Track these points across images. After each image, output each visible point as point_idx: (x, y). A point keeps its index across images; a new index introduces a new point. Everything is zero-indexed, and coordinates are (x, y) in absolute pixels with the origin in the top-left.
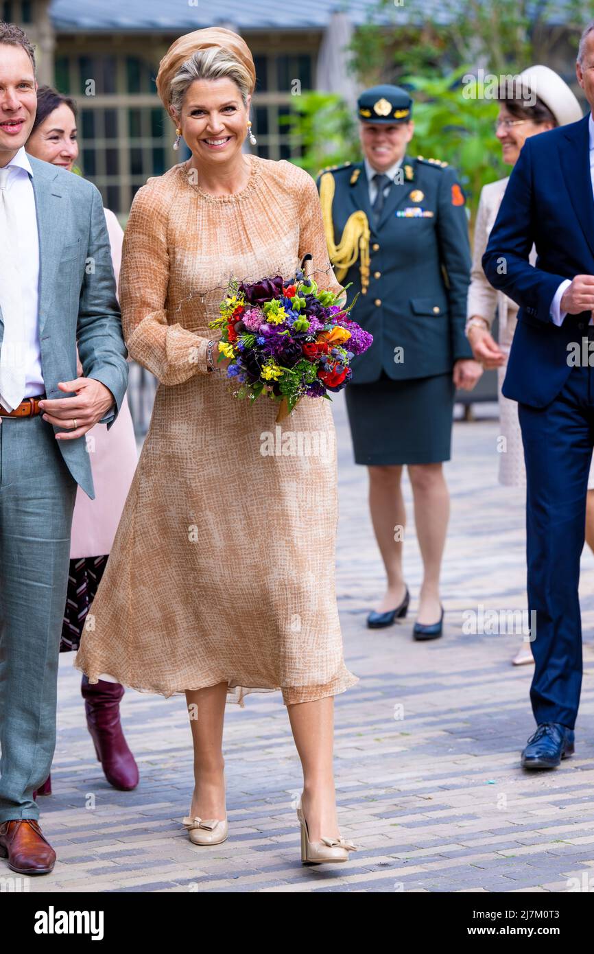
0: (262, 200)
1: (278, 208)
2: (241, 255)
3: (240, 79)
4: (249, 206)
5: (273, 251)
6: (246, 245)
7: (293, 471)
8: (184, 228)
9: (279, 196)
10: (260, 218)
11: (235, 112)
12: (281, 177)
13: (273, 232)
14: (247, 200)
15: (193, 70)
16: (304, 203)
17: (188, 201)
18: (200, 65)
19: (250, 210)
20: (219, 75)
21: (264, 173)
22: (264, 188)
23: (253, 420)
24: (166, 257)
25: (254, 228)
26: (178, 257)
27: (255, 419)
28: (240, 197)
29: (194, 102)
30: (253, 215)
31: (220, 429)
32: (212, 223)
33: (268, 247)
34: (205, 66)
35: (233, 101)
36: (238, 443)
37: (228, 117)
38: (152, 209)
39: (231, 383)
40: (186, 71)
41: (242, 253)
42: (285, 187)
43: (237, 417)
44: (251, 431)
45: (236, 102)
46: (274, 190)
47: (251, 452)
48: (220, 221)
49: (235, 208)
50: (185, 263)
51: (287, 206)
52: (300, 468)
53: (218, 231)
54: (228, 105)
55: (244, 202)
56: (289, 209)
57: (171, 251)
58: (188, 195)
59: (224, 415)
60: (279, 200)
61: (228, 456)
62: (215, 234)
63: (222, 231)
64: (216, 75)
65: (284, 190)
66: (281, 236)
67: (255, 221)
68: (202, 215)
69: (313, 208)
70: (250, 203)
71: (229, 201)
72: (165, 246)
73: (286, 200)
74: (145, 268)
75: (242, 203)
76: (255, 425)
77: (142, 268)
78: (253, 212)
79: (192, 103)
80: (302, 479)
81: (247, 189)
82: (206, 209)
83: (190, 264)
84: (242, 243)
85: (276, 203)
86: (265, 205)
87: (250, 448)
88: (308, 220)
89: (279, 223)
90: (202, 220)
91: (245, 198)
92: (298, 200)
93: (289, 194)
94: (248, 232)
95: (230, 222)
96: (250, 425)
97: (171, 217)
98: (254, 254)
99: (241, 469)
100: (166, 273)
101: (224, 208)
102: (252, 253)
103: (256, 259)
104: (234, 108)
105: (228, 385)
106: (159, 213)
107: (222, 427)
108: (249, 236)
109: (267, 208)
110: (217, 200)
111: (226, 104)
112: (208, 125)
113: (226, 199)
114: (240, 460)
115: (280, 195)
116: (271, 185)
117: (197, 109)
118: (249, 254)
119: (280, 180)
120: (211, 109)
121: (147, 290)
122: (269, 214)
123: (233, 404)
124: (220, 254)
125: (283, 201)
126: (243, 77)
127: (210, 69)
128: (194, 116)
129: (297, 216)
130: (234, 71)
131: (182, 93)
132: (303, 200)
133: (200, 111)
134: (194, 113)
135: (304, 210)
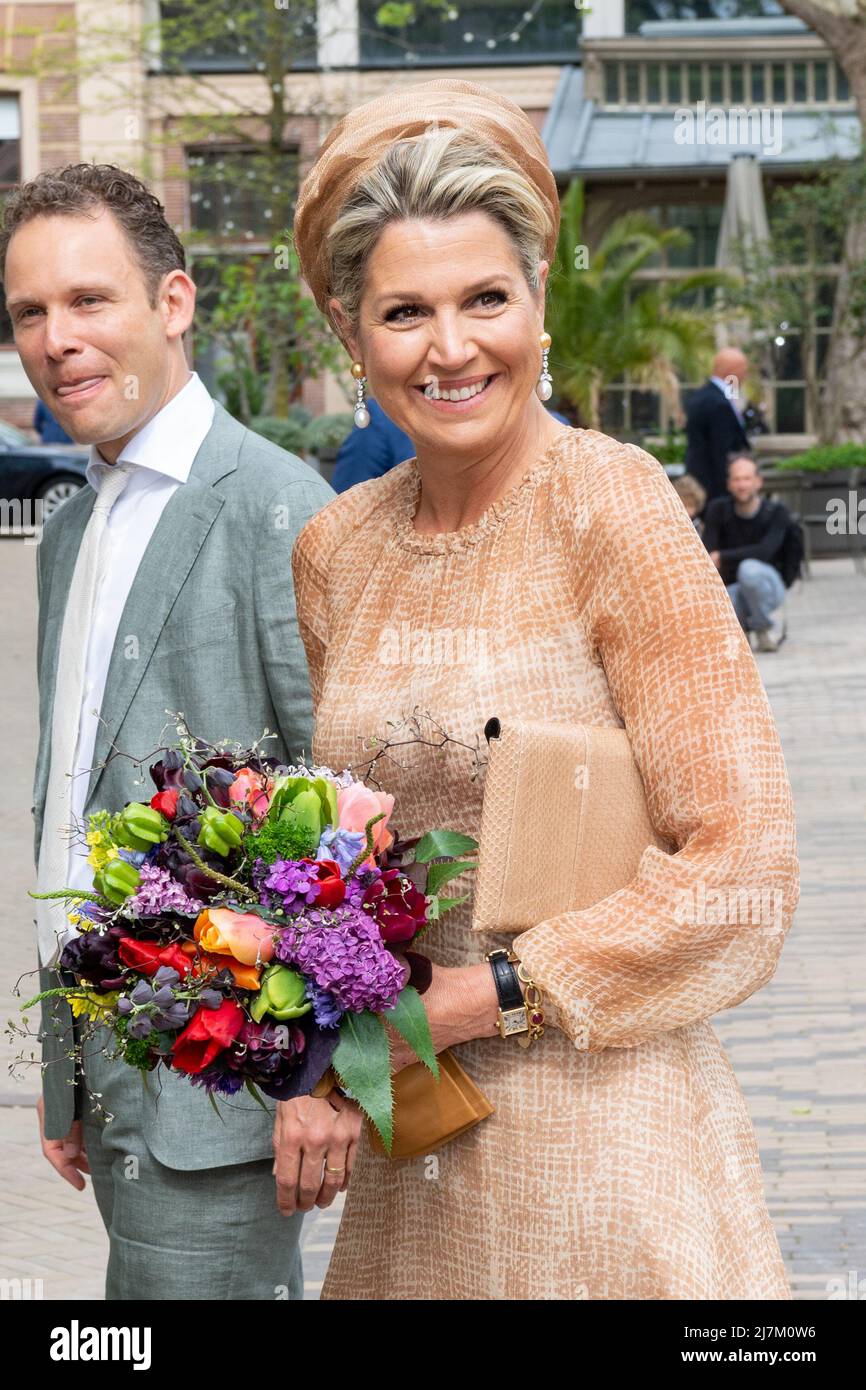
3: (514, 215)
11: (504, 306)
15: (386, 195)
16: (591, 566)
18: (402, 182)
20: (456, 204)
22: (521, 522)
28: (459, 539)
29: (389, 281)
34: (418, 178)
35: (497, 278)
37: (488, 322)
40: (365, 200)
45: (506, 278)
54: (486, 289)
55: (462, 557)
56: (544, 578)
64: (450, 206)
65: (550, 528)
69: (627, 583)
70: (472, 560)
73: (544, 553)
75: (457, 559)
79: (387, 288)
82: (390, 562)
90: (371, 592)
92: (573, 557)
95: (415, 606)
97: (332, 577)
101: (421, 566)
104: (499, 297)
110: (417, 543)
111: (483, 284)
112: (431, 344)
113: (431, 546)
115: (538, 541)
117: (399, 302)
120: (440, 299)
125: (538, 556)
126: (522, 209)
127: (429, 189)
128: (390, 324)
129: (562, 597)
130: (493, 193)
131: (358, 261)
132: (586, 556)
133: (412, 309)
134: (391, 316)
135: (592, 584)
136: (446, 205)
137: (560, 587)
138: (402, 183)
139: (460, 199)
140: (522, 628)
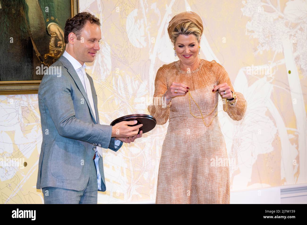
4: (196, 75)
6: (193, 88)
7: (202, 172)
8: (172, 81)
9: (208, 72)
10: (200, 79)
11: (194, 46)
17: (174, 73)
22: (203, 69)
23: (192, 152)
25: (197, 82)
27: (192, 151)
28: (193, 71)
30: (197, 78)
31: (180, 154)
32: (182, 80)
33: (201, 89)
34: (184, 30)
35: (193, 43)
36: (186, 160)
38: (162, 74)
39: (184, 137)
40: (177, 31)
43: (186, 150)
44: (190, 156)
46: (207, 70)
47: (190, 163)
49: (191, 75)
52: (205, 172)
58: (175, 71)
59: (182, 149)
61: (182, 164)
67: (197, 80)
71: (189, 73)
73: (210, 74)
75: (194, 73)
76: (192, 154)
78: (198, 77)
80: (205, 176)
84: (191, 87)
85: (206, 75)
87: (189, 162)
94: (194, 83)
95: (188, 80)
96: (190, 154)
97: (168, 78)
99: (186, 169)
101: (187, 75)
102: (194, 91)
105: (183, 138)
107: (181, 153)
108: (195, 85)
110: (185, 72)
114: (186, 166)
119: (210, 68)
123: (185, 145)
126: (198, 33)
127: (186, 31)
130: (194, 32)
131: (175, 37)
134: (179, 46)
138: (182, 30)
140: (211, 83)
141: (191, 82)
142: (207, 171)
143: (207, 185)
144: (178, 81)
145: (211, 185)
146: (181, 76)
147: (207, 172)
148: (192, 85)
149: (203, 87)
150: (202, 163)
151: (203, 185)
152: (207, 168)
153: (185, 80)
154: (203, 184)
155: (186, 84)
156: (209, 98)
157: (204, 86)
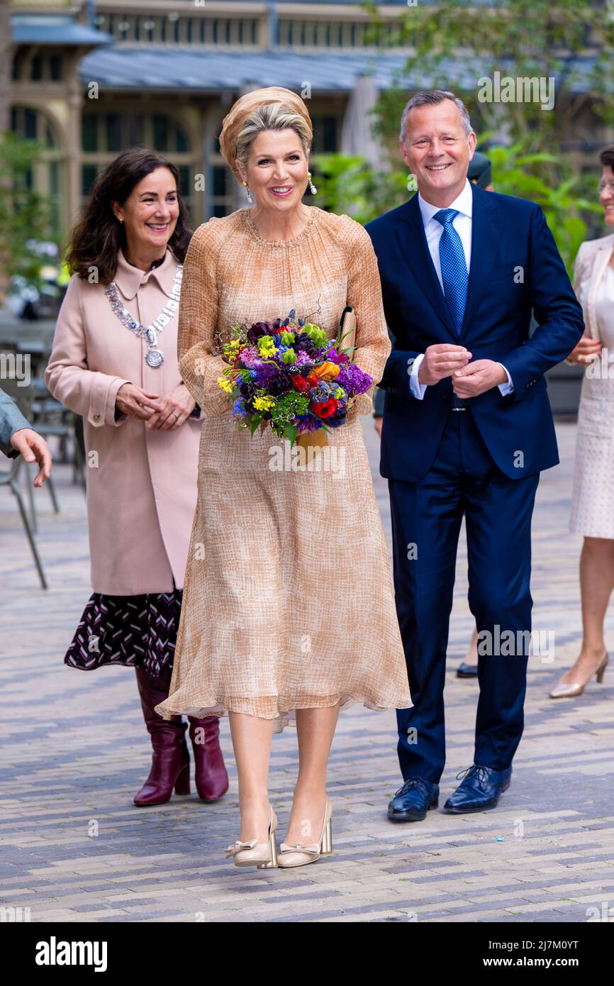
0: (312, 249)
1: (326, 258)
2: (281, 297)
3: (302, 131)
4: (298, 253)
5: (311, 297)
6: (287, 289)
8: (232, 266)
9: (329, 247)
10: (306, 265)
11: (297, 161)
12: (335, 230)
13: (316, 280)
14: (297, 247)
15: (259, 122)
16: (354, 256)
17: (241, 241)
19: (299, 257)
20: (283, 126)
21: (321, 224)
22: (316, 238)
24: (214, 290)
25: (298, 274)
26: (225, 292)
28: (290, 243)
29: (260, 151)
30: (299, 261)
32: (259, 264)
33: (307, 293)
34: (271, 117)
35: (296, 151)
37: (293, 166)
38: (204, 245)
40: (252, 124)
41: (282, 295)
42: (336, 239)
45: (299, 151)
46: (326, 241)
48: (266, 264)
49: (284, 253)
50: (228, 299)
51: (335, 257)
53: (263, 272)
54: (292, 155)
55: (294, 249)
56: (337, 260)
57: (219, 286)
58: (243, 236)
60: (328, 251)
62: (260, 275)
63: (267, 273)
64: (281, 126)
65: (335, 242)
66: (322, 284)
67: (300, 267)
68: (250, 257)
69: (364, 262)
70: (300, 250)
71: (279, 246)
72: (214, 281)
73: (336, 251)
74: (197, 298)
75: (292, 249)
77: (194, 297)
78: (301, 259)
79: (259, 153)
81: (299, 238)
82: (257, 251)
83: (231, 299)
84: (285, 287)
85: (325, 253)
86: (314, 253)
88: (356, 273)
89: (323, 272)
90: (250, 261)
91: (296, 245)
93: (339, 247)
94: (291, 277)
95: (276, 265)
97: (221, 255)
98: (293, 297)
100: (215, 306)
101: (274, 251)
102: (291, 297)
103: (293, 303)
104: (297, 158)
106: (210, 249)
108: (292, 280)
109: (314, 257)
110: (269, 243)
111: (291, 153)
112: (275, 172)
113: (277, 244)
115: (331, 247)
116: (324, 235)
117: (263, 158)
118: (289, 297)
119: (334, 232)
120: (278, 157)
121: (197, 318)
122: (316, 262)
124: (260, 294)
125: (332, 252)
126: (304, 129)
127: (275, 121)
128: (261, 166)
129: (344, 267)
130: (296, 123)
131: (248, 145)
132: (353, 253)
133: (266, 161)
134: (261, 163)
135: (353, 263)
136: (280, 126)
137: (344, 263)
138: (265, 119)
139: (284, 125)
140: (333, 277)
141: (285, 272)
142: (321, 500)
143: (325, 536)
144: (252, 266)
145: (335, 535)
146: (258, 253)
147: (321, 502)
148: (286, 281)
149: (313, 287)
150: (308, 481)
151: (315, 536)
152: (321, 493)
153: (269, 267)
154: (315, 533)
155: (270, 276)
156: (327, 319)
157: (317, 286)
